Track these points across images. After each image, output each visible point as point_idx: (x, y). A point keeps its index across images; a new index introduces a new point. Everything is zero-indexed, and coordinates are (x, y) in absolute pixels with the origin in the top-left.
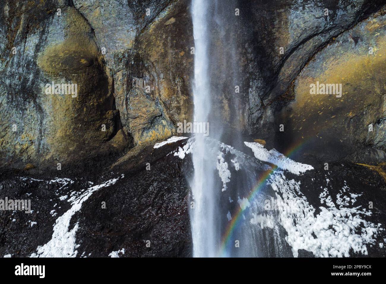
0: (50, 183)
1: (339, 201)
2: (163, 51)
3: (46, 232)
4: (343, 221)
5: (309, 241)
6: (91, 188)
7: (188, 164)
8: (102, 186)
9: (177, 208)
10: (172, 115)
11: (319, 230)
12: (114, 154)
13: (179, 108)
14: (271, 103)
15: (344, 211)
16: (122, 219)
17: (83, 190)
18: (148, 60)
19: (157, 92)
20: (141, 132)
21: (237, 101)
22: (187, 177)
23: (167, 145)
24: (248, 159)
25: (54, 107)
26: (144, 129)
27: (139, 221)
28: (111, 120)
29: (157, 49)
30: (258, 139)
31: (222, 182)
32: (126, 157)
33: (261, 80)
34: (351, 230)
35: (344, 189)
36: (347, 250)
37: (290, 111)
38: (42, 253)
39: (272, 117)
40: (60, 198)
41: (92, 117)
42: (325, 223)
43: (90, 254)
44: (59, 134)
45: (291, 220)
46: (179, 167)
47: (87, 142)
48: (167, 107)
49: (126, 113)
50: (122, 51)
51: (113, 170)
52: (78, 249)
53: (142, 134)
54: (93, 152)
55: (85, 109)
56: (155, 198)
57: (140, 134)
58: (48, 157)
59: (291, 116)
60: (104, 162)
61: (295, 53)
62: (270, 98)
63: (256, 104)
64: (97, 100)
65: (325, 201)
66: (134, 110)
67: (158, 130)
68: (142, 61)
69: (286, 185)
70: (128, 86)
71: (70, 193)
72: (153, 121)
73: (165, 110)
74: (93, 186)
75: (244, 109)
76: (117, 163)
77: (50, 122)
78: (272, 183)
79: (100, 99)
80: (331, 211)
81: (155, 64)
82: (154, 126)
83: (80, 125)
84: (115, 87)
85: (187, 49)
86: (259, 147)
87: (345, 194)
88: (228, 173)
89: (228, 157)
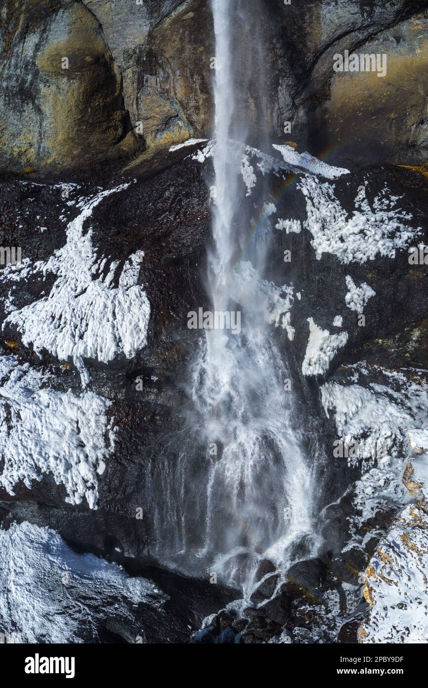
0: (54, 188)
1: (376, 205)
2: (179, 46)
3: (59, 237)
4: (376, 225)
5: (335, 245)
6: (101, 193)
7: (208, 168)
8: (112, 191)
9: (196, 213)
10: (190, 115)
11: (348, 234)
12: (124, 158)
13: (197, 108)
14: (303, 103)
15: (379, 215)
16: (139, 224)
17: (92, 196)
18: (162, 56)
19: (172, 90)
20: (154, 134)
21: (264, 100)
22: (207, 182)
23: (185, 147)
24: (276, 163)
25: (54, 109)
26: (158, 131)
27: (156, 226)
28: (119, 121)
29: (173, 45)
30: (288, 141)
31: (246, 187)
32: (138, 161)
33: (292, 77)
34: (384, 234)
35: (383, 192)
36: (374, 253)
37: (325, 111)
38: (61, 256)
39: (305, 118)
40: (67, 203)
41: (97, 118)
42: (356, 228)
43: (110, 257)
44: (60, 137)
45: (319, 225)
46: (198, 171)
47: (92, 145)
48: (184, 106)
49: (136, 113)
50: (133, 47)
51: (124, 175)
52: (96, 252)
53: (155, 137)
54: (100, 156)
55: (90, 109)
56: (172, 204)
57: (153, 136)
58: (49, 161)
59: (327, 117)
60: (113, 166)
61: (330, 49)
62: (302, 97)
63: (286, 103)
64: (103, 100)
65: (360, 206)
66: (145, 110)
67: (173, 131)
68: (156, 57)
69: (318, 190)
70: (139, 84)
71: (78, 199)
72: (167, 122)
73: (182, 110)
74: (102, 191)
75: (273, 109)
76: (127, 168)
77: (50, 124)
78: (302, 187)
79: (107, 99)
80: (365, 215)
81: (170, 60)
82: (169, 127)
83: (85, 127)
84: (124, 85)
85: (207, 44)
86: (289, 150)
87: (383, 197)
88: (253, 178)
89: (254, 161)
